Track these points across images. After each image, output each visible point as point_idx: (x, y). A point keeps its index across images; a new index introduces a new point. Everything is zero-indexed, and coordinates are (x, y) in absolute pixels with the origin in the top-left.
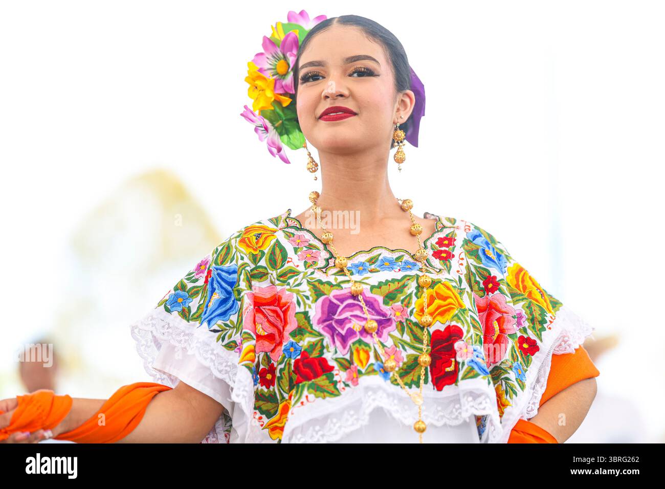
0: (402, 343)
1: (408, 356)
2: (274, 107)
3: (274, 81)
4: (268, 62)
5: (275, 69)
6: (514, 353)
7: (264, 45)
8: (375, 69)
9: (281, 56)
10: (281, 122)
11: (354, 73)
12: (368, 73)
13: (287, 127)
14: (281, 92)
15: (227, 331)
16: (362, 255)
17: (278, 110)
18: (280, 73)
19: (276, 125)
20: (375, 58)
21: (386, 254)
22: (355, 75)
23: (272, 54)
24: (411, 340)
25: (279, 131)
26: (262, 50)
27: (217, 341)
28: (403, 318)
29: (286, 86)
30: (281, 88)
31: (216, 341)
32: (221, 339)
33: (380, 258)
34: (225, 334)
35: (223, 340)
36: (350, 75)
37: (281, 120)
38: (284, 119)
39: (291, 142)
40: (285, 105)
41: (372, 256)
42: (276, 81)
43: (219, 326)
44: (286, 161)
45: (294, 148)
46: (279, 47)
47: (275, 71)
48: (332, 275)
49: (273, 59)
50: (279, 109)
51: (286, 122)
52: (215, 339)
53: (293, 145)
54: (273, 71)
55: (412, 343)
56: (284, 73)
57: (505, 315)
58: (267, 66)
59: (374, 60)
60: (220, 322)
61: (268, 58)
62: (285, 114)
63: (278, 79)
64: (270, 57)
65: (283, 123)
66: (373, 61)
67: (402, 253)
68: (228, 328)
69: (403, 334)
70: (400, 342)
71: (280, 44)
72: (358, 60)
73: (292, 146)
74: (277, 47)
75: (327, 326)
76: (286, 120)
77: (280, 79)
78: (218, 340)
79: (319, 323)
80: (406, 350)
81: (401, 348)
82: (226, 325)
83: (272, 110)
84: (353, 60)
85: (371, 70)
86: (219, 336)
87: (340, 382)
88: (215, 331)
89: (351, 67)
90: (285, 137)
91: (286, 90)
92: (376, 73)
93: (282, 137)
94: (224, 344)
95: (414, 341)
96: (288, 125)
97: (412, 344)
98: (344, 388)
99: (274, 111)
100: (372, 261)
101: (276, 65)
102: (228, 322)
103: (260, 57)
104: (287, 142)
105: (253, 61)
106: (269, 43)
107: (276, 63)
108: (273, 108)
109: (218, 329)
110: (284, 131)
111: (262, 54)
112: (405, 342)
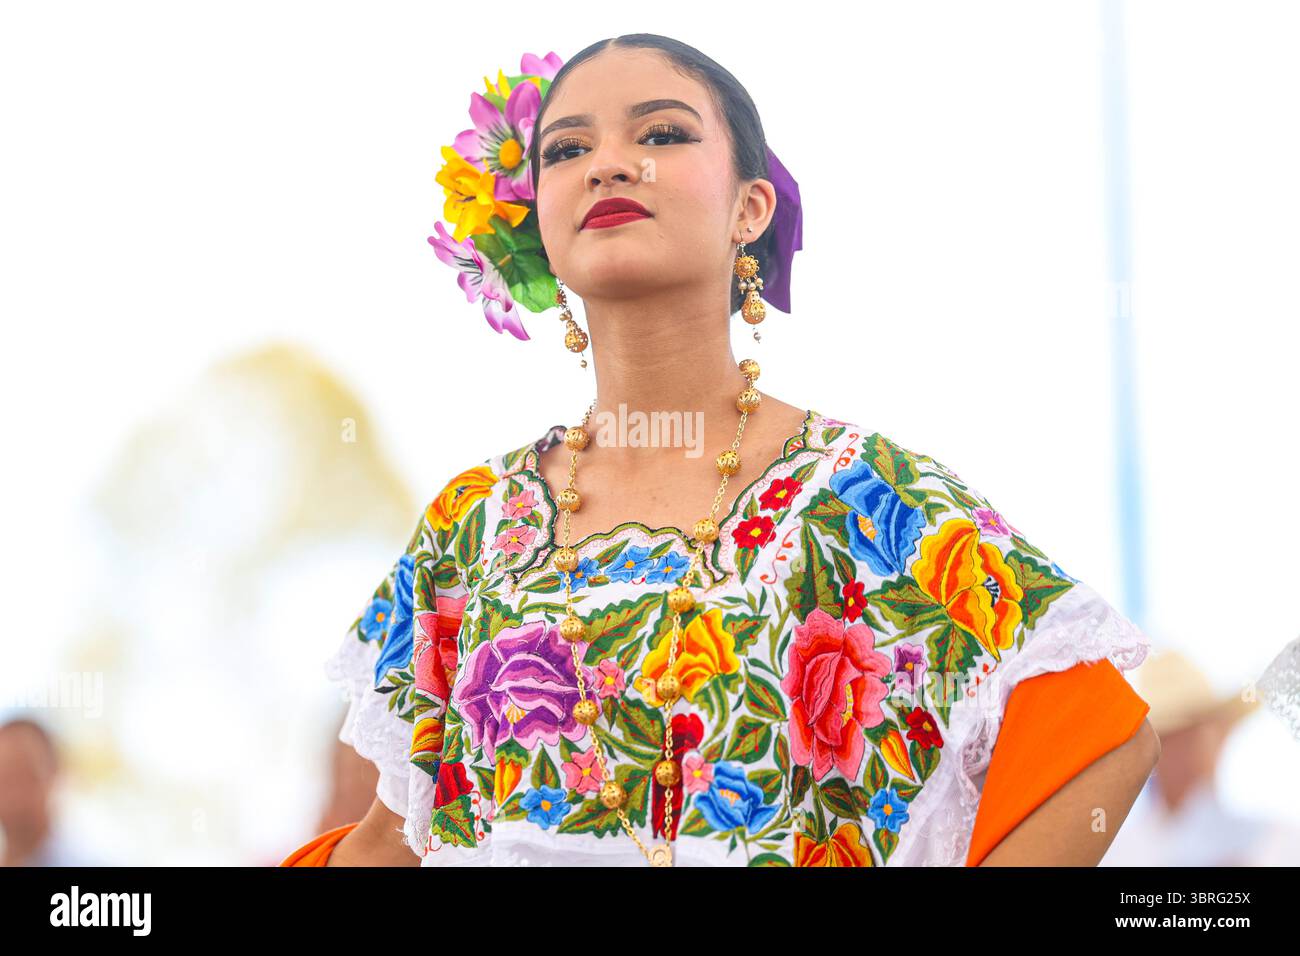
0: (610, 743)
1: (618, 770)
2: (496, 229)
3: (493, 180)
4: (482, 147)
5: (497, 158)
6: (878, 768)
7: (474, 113)
8: (691, 128)
9: (508, 131)
10: (509, 256)
11: (649, 137)
12: (679, 136)
13: (521, 265)
14: (508, 199)
15: (406, 687)
16: (595, 543)
17: (504, 234)
18: (507, 166)
19: (500, 264)
20: (691, 106)
21: (638, 540)
22: (651, 141)
23: (488, 127)
24: (624, 735)
25: (507, 277)
26: (470, 125)
27: (390, 710)
28: (615, 691)
29: (518, 187)
30: (508, 192)
31: (388, 708)
32: (397, 704)
33: (626, 549)
34: (405, 694)
35: (400, 707)
36: (642, 142)
37: (509, 253)
38: (515, 249)
39: (532, 295)
40: (516, 223)
41: (613, 544)
42: (498, 179)
43: (391, 679)
44: (521, 334)
45: (538, 308)
46: (503, 113)
47: (496, 162)
48: (522, 590)
49: (491, 139)
50: (506, 232)
51: (520, 257)
52: (386, 705)
53: (535, 302)
54: (492, 162)
55: (627, 742)
56: (515, 164)
57: (868, 675)
58: (480, 153)
59: (689, 109)
60: (392, 672)
61: (482, 138)
62: (518, 242)
63: (502, 177)
64: (486, 135)
65: (513, 258)
66: (687, 112)
67: (670, 537)
68: (407, 681)
69: (613, 723)
70: (606, 739)
71: (504, 105)
72: (657, 109)
73: (534, 305)
74: (499, 113)
75: (476, 703)
76: (518, 252)
77: (506, 176)
78: (392, 707)
79: (462, 697)
80: (615, 757)
81: (606, 754)
82: (404, 676)
83: (491, 235)
84: (646, 110)
85: (682, 130)
86: (392, 699)
87: (478, 818)
88: (384, 690)
89: (642, 125)
90: (519, 287)
91: (519, 194)
92: (693, 135)
93: (512, 289)
94: (402, 712)
95: (630, 738)
96: (524, 263)
97: (628, 745)
98: (481, 834)
99: (494, 238)
100: (605, 559)
101: (498, 150)
102: (407, 670)
103: (467, 139)
104: (524, 295)
105: (455, 147)
106: (482, 106)
107: (497, 146)
108: (492, 232)
109: (389, 685)
110: (515, 276)
111: (469, 133)
112: (614, 741)
